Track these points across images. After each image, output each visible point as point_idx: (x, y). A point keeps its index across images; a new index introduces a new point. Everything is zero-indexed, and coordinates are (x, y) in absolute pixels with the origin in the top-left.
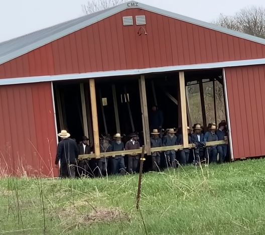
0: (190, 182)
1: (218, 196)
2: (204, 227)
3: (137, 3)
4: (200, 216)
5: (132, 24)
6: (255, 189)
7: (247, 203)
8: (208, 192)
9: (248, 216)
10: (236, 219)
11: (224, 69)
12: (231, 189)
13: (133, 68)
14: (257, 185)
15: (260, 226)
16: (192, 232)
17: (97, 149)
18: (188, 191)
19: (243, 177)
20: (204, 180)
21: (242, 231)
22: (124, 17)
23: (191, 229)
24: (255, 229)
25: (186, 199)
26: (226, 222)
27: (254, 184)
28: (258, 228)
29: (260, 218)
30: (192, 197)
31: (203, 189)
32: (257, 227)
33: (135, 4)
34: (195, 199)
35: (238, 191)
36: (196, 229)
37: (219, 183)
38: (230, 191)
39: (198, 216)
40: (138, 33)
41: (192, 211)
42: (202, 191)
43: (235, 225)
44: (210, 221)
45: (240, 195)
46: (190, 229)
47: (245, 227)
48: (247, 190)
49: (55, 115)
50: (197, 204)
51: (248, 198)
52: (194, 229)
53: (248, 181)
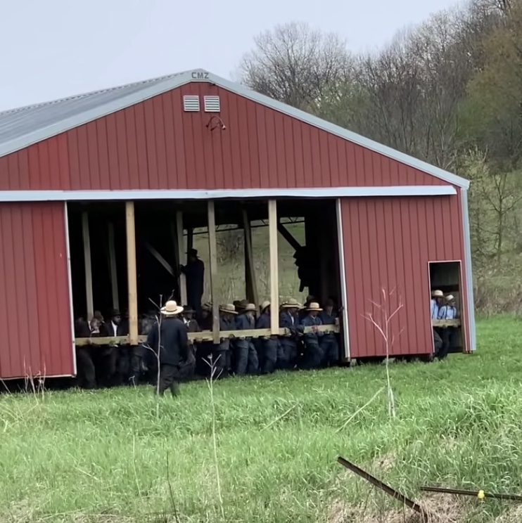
0: (14, 407)
1: (57, 430)
2: (33, 475)
3: (207, 73)
4: (27, 458)
5: (198, 109)
6: (113, 421)
7: (100, 441)
8: (41, 422)
9: (101, 461)
10: (81, 465)
11: (339, 200)
12: (77, 419)
13: (197, 187)
14: (116, 414)
15: (118, 477)
16: (14, 482)
17: (134, 329)
18: (11, 420)
19: (96, 401)
20: (36, 403)
21: (90, 482)
22: (185, 97)
23: (13, 478)
24: (111, 481)
25: (7, 431)
26: (67, 468)
27: (113, 412)
28: (116, 480)
29: (119, 464)
30: (17, 429)
31: (35, 418)
32: (115, 478)
33: (204, 75)
34: (21, 431)
35: (87, 422)
36: (20, 478)
37: (59, 409)
38: (75, 422)
39: (25, 458)
40: (207, 126)
41: (16, 450)
42: (33, 421)
43: (81, 474)
44: (42, 467)
45: (89, 429)
46: (11, 478)
47: (95, 478)
48: (101, 422)
49: (69, 262)
50: (23, 440)
51: (103, 434)
52: (17, 478)
53: (104, 408)
